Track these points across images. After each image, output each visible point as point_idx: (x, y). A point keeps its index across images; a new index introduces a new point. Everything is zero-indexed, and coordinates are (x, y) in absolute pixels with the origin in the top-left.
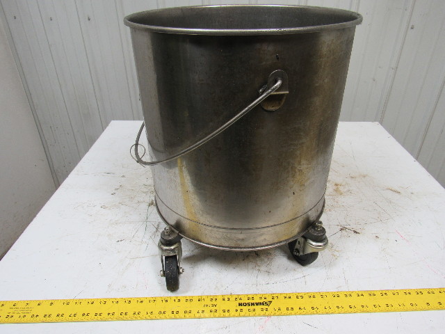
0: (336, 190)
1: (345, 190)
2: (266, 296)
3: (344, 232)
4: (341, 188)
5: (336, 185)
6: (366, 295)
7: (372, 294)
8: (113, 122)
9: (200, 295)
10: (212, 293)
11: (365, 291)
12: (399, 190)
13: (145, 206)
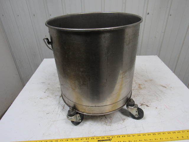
0: (139, 87)
1: (143, 87)
2: (110, 137)
3: (142, 106)
4: (141, 86)
5: (139, 85)
6: (152, 134)
7: (154, 134)
8: (45, 59)
9: (82, 137)
10: (87, 136)
11: (151, 133)
12: (166, 86)
13: (58, 97)
